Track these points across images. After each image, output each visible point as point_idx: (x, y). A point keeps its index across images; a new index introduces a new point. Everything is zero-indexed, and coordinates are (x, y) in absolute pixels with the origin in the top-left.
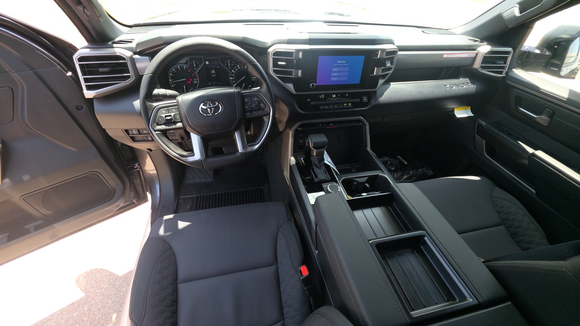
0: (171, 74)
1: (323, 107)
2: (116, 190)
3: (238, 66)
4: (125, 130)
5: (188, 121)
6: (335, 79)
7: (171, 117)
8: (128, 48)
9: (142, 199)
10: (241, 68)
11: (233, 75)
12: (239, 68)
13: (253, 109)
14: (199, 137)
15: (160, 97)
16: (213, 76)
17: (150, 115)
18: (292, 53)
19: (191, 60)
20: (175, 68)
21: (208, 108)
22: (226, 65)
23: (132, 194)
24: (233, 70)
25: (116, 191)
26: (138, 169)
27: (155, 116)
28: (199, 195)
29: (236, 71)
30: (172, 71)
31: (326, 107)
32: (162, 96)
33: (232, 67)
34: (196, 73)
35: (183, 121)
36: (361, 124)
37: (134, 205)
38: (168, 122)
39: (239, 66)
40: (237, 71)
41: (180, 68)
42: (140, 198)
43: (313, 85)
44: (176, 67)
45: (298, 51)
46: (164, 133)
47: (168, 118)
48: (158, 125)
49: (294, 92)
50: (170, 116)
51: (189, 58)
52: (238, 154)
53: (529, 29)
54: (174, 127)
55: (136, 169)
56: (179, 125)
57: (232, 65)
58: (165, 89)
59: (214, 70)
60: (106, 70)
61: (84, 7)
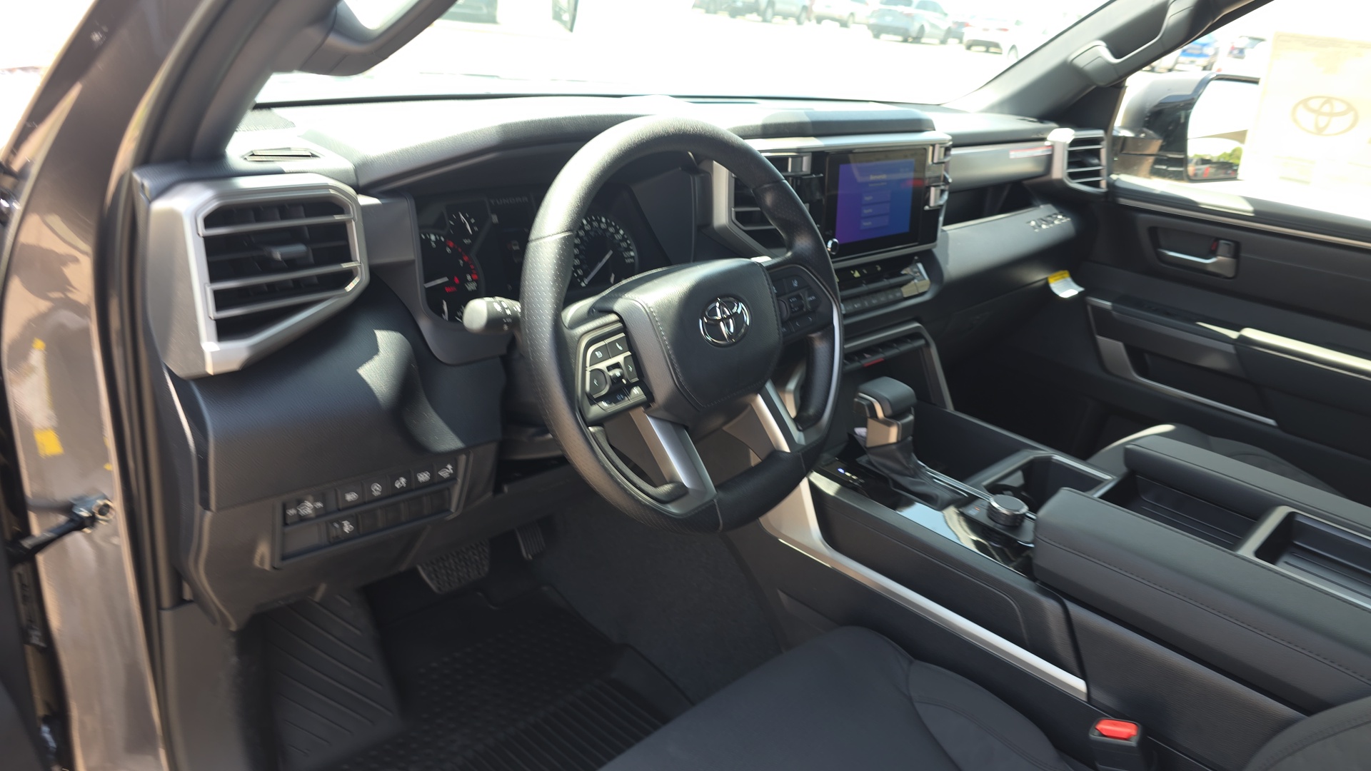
6: (869, 224)
7: (620, 371)
12: (587, 228)
13: (793, 315)
15: (506, 323)
18: (786, 160)
19: (450, 211)
29: (581, 238)
32: (510, 320)
34: (473, 253)
36: (923, 342)
38: (616, 389)
40: (585, 238)
43: (834, 245)
45: (800, 152)
47: (617, 373)
48: (593, 401)
50: (618, 365)
51: (447, 208)
53: (1123, 90)
54: (627, 401)
56: (637, 393)
59: (516, 243)
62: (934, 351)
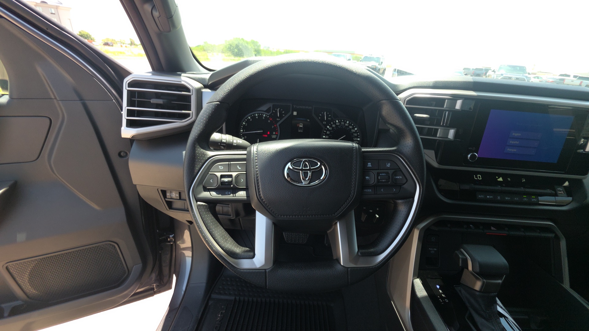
0: (244, 123)
1: (482, 196)
2: (132, 270)
3: (337, 121)
4: (162, 191)
5: (259, 189)
6: (514, 150)
7: (230, 179)
8: (199, 78)
9: (163, 286)
10: (340, 123)
11: (328, 133)
12: (337, 124)
13: (379, 183)
14: (270, 222)
15: (222, 146)
16: (299, 131)
17: (196, 171)
18: (444, 100)
19: (275, 107)
20: (251, 115)
21: (302, 170)
22: (320, 118)
23: (154, 276)
24: (329, 126)
25: (131, 272)
26: (172, 243)
27: (204, 174)
28: (238, 298)
29: (333, 128)
30: (246, 119)
31: (488, 197)
32: (225, 145)
33: (328, 122)
34: (278, 124)
35: (250, 188)
36: (551, 235)
37: (152, 292)
38: (224, 188)
39: (339, 121)
40: (335, 128)
41: (258, 116)
42: (162, 283)
43: (473, 157)
44: (253, 114)
45: (456, 97)
46: (211, 204)
47: (226, 180)
48: (206, 189)
49: (435, 164)
50: (231, 176)
51: (273, 105)
52: (338, 268)
54: (231, 196)
55: (170, 242)
56: (242, 194)
57: (329, 119)
58: (233, 136)
59: (302, 124)
60: (160, 101)
61: (154, 7)
62: (563, 244)
